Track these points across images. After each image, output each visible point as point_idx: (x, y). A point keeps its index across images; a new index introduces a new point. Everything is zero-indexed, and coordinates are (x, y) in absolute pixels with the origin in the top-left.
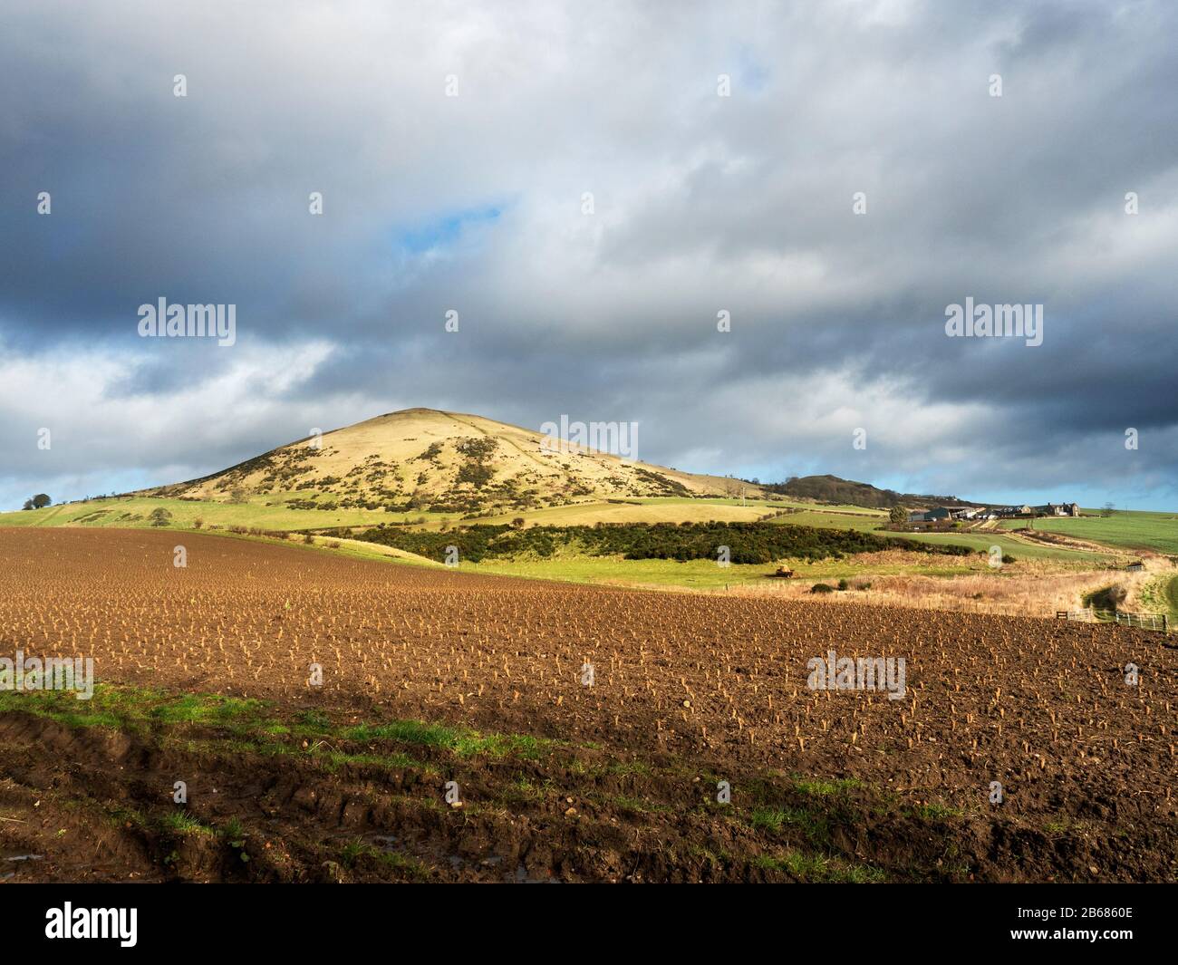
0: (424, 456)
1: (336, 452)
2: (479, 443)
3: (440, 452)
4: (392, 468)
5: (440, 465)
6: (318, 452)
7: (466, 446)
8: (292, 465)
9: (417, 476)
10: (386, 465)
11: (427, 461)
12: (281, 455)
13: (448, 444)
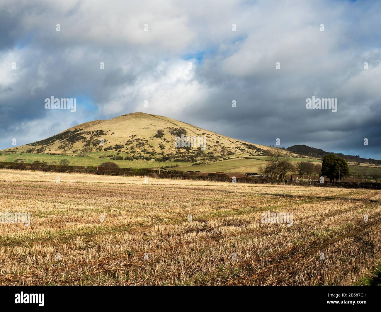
0: (157, 136)
1: (113, 133)
2: (179, 130)
3: (164, 134)
4: (146, 142)
5: (167, 141)
6: (104, 133)
7: (175, 132)
8: (95, 139)
9: (159, 146)
10: (142, 140)
11: (159, 139)
12: (86, 134)
13: (165, 130)
